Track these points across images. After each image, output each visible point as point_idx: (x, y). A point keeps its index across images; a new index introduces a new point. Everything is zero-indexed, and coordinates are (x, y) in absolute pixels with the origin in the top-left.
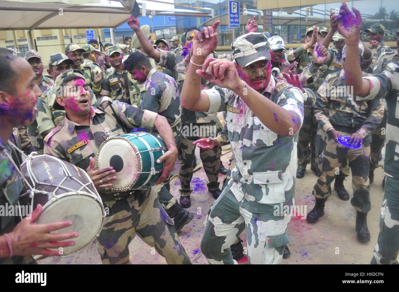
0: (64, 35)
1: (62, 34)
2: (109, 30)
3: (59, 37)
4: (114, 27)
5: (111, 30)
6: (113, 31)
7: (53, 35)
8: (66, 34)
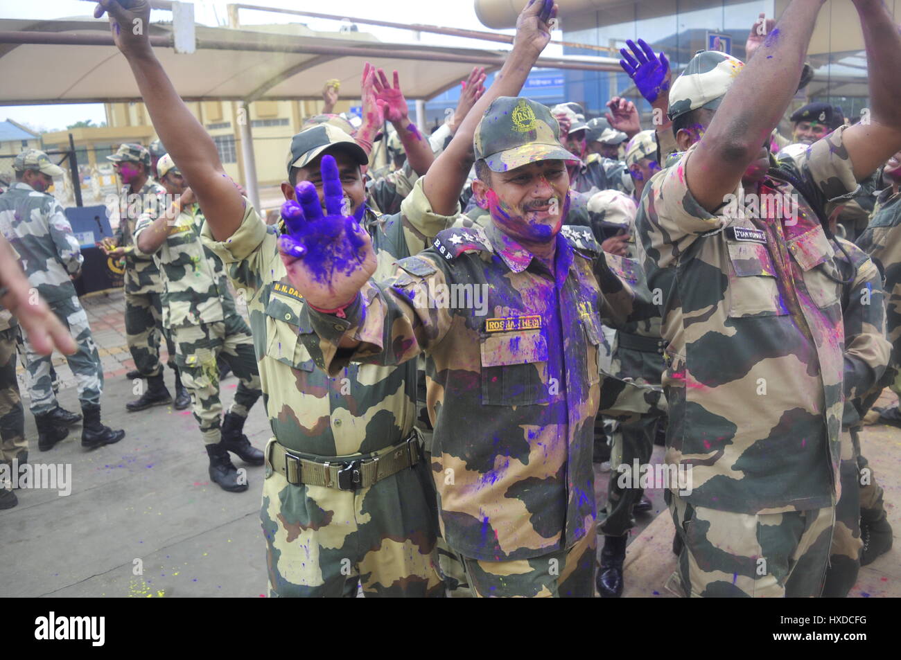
0: (303, 115)
1: (299, 115)
2: (414, 106)
3: (291, 121)
4: (427, 98)
5: (418, 103)
6: (423, 106)
7: (281, 116)
8: (308, 115)
